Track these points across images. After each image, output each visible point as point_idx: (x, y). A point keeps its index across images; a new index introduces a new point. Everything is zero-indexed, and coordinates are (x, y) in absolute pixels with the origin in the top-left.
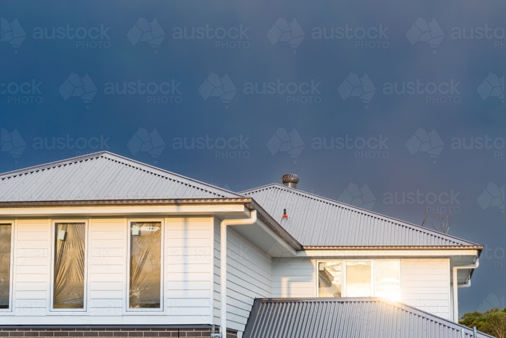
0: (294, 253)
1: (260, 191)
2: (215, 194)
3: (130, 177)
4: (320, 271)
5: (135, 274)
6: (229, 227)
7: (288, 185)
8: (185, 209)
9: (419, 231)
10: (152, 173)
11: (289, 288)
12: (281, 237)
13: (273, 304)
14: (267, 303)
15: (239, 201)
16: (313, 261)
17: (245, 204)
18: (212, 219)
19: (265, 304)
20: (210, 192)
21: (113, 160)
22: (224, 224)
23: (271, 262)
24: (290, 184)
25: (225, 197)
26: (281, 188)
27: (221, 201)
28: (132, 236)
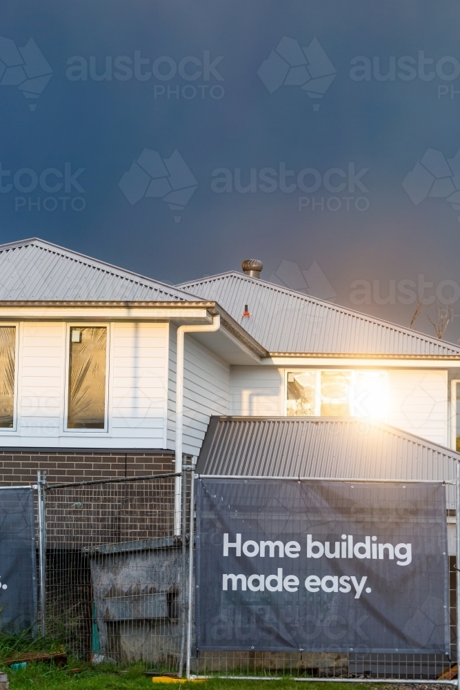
0: (258, 360)
1: (215, 280)
2: (171, 295)
3: (68, 271)
4: (289, 383)
5: (73, 388)
6: (187, 335)
7: (249, 274)
8: (136, 313)
9: (411, 336)
10: (94, 268)
11: (250, 402)
12: (244, 343)
13: (233, 424)
14: (226, 422)
15: (201, 305)
16: (281, 370)
17: (207, 308)
18: (167, 325)
19: (224, 424)
20: (166, 294)
21: (46, 250)
22: (181, 331)
23: (229, 370)
24: (252, 272)
25: (184, 300)
26: (241, 277)
27: (179, 304)
28: (71, 343)
